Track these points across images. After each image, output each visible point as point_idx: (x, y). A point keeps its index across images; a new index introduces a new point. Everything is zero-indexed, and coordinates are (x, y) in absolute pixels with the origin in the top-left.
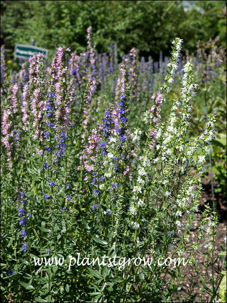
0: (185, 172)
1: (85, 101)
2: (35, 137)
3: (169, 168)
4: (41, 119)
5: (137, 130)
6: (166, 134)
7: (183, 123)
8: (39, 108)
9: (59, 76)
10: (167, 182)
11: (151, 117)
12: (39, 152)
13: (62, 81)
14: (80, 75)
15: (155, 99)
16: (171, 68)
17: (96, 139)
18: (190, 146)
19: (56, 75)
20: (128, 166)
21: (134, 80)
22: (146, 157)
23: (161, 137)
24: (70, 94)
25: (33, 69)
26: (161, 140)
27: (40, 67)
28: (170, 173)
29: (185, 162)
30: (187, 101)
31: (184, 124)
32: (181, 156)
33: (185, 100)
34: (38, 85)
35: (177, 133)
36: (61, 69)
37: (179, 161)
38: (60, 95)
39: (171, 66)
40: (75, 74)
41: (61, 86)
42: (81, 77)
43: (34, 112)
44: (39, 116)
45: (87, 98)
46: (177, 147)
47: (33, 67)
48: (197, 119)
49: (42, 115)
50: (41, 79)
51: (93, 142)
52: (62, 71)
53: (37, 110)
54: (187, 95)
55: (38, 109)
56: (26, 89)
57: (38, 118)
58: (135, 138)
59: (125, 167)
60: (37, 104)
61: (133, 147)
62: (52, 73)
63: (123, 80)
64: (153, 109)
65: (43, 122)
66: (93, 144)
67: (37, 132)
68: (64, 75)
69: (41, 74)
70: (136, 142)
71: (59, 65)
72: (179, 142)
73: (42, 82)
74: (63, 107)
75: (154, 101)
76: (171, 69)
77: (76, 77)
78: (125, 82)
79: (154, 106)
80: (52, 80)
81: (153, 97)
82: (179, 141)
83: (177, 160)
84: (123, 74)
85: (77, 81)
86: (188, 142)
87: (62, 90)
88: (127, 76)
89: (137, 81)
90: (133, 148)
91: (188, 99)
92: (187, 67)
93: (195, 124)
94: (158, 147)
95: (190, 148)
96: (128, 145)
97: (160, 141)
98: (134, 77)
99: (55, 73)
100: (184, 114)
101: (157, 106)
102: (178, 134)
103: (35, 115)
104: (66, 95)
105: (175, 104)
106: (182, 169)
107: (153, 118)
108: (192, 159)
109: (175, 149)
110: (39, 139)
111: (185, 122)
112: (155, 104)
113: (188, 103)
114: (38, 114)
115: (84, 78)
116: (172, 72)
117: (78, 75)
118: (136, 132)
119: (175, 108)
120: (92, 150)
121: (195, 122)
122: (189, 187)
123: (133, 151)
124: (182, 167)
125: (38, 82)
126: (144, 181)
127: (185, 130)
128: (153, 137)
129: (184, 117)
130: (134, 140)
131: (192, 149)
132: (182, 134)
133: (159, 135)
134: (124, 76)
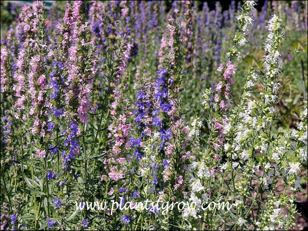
0: (270, 186)
1: (115, 76)
2: (34, 130)
3: (243, 182)
4: (43, 102)
5: (195, 120)
6: (240, 127)
7: (266, 110)
8: (39, 86)
9: (74, 36)
10: (240, 202)
11: (217, 100)
12: (41, 153)
13: (80, 43)
14: (105, 31)
15: (223, 71)
16: (243, 22)
17: (124, 130)
18: (277, 145)
19: (70, 34)
20: (181, 177)
21: (188, 41)
22: (203, 163)
23: (231, 130)
24: (92, 64)
25: (29, 24)
26: (232, 136)
27: (39, 23)
28: (245, 190)
29: (268, 170)
30: (271, 76)
31: (268, 111)
32: (264, 161)
33: (269, 73)
34: (37, 51)
35: (256, 125)
36: (79, 25)
37: (260, 168)
38: (76, 65)
39: (243, 19)
40: (97, 30)
41: (78, 51)
42: (107, 35)
43: (31, 91)
44: (40, 98)
45: (118, 70)
46: (257, 148)
47: (29, 21)
48: (289, 100)
49: (44, 96)
50: (42, 41)
51: (121, 135)
52: (80, 29)
53: (36, 89)
54: (272, 66)
55: (37, 87)
56: (22, 55)
57: (37, 101)
58: (192, 132)
59: (176, 178)
60: (36, 79)
61: (189, 146)
62: (64, 31)
63: (171, 42)
64: (219, 87)
65: (46, 108)
66: (120, 138)
67: (37, 123)
68: (83, 35)
69: (41, 34)
70: (194, 139)
71: (75, 20)
72: (260, 139)
73: (43, 46)
74: (76, 84)
75: (222, 74)
76: (244, 24)
77: (99, 36)
78: (175, 45)
79: (221, 82)
80: (64, 42)
81: (220, 69)
82: (259, 137)
83: (258, 166)
84: (172, 33)
85: (101, 42)
86: (273, 139)
87: (80, 57)
88: (177, 36)
89: (192, 41)
90: (188, 149)
91: (274, 73)
92: (274, 23)
93: (286, 108)
94: (227, 147)
95: (277, 148)
96: (181, 143)
97: (230, 138)
98: (187, 36)
99: (69, 31)
100: (267, 96)
101: (226, 83)
102: (258, 126)
103: (33, 97)
104: (85, 66)
105: (251, 78)
106: (265, 181)
107: (219, 103)
108: (281, 166)
109: (254, 149)
110: (39, 134)
111: (268, 108)
112: (223, 80)
113: (272, 79)
114: (37, 95)
115: (111, 36)
116: (244, 28)
117: (102, 32)
118: (193, 124)
119: (249, 84)
120: (120, 147)
121: (286, 105)
122: (274, 210)
123: (188, 153)
124: (265, 178)
125: (36, 45)
126: (200, 200)
127: (271, 121)
128: (219, 131)
129: (267, 100)
130: (190, 135)
131: (280, 150)
132: (263, 126)
133: (227, 128)
134: (173, 36)
